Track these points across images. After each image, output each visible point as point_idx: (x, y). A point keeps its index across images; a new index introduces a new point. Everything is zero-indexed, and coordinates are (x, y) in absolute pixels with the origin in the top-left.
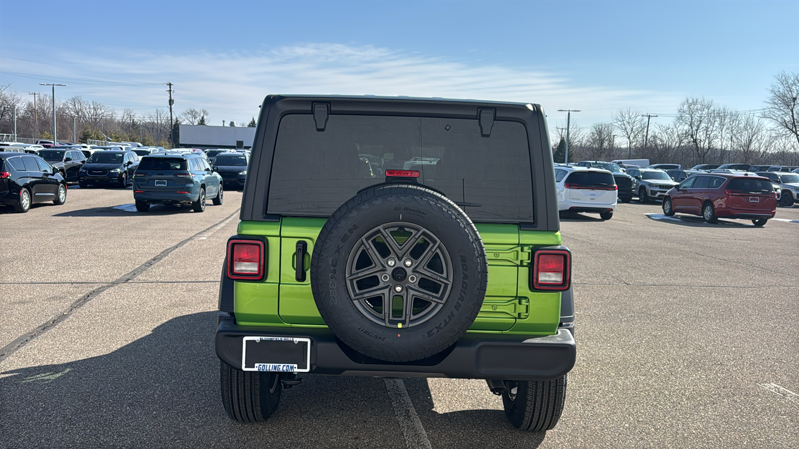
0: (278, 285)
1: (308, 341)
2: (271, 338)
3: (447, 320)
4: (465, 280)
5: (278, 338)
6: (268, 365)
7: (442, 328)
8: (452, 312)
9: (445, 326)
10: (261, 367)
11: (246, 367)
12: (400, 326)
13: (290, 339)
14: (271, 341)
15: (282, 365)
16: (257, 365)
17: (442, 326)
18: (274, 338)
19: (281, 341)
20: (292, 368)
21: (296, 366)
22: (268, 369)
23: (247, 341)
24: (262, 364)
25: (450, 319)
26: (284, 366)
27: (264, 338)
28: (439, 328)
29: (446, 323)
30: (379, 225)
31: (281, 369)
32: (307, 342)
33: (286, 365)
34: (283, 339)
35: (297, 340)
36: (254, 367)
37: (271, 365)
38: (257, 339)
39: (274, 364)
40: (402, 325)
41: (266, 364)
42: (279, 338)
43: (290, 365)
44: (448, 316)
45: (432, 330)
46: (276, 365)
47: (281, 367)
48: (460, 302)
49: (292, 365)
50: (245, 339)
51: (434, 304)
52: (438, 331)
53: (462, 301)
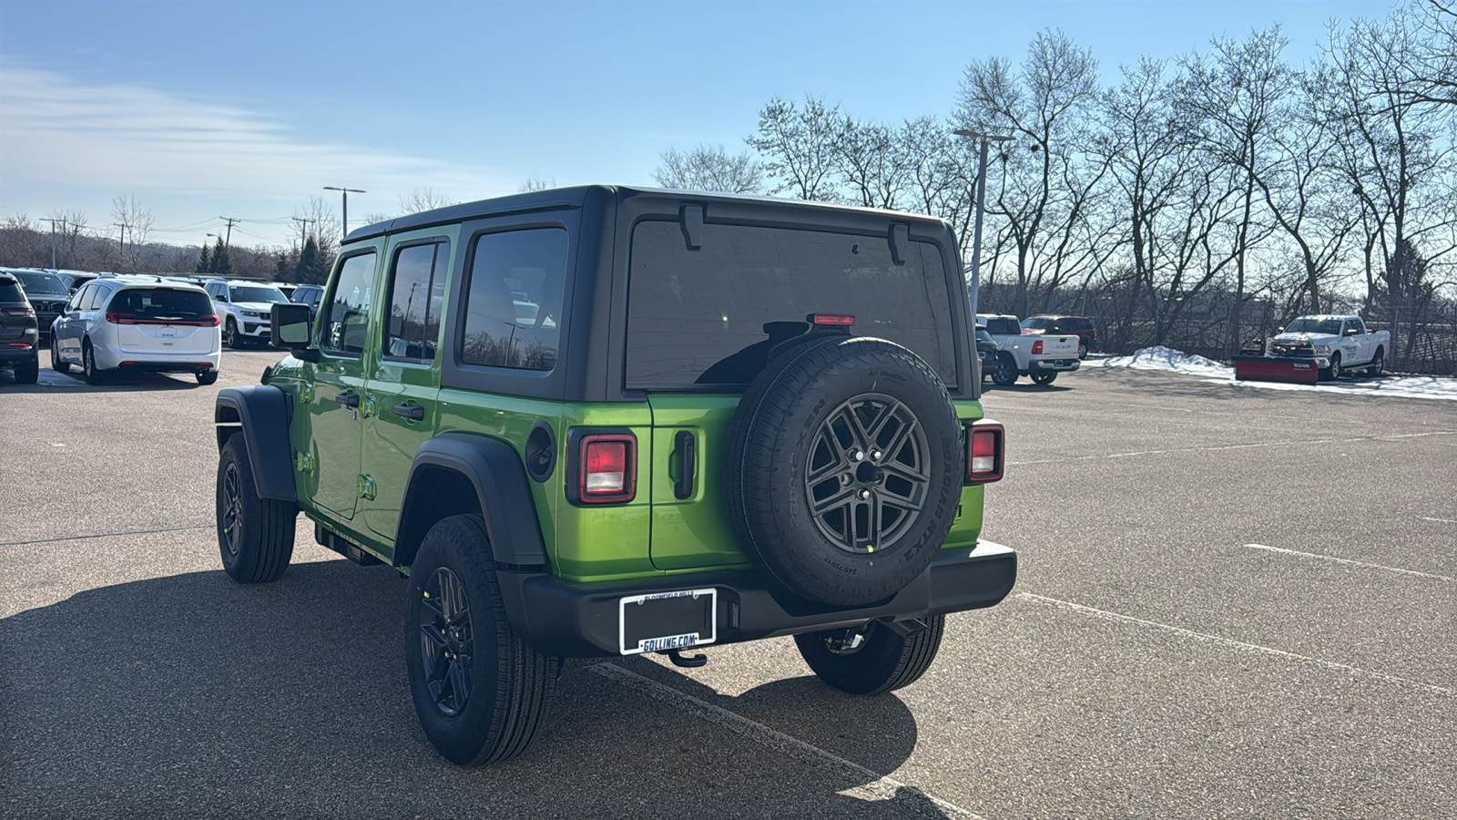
0: (649, 507)
1: (713, 592)
2: (661, 594)
3: (928, 533)
4: (947, 474)
5: (670, 593)
6: (659, 639)
7: (922, 546)
8: (932, 522)
9: (925, 543)
10: (648, 644)
11: (626, 649)
12: (871, 549)
13: (688, 593)
14: (662, 600)
15: (678, 637)
16: (642, 642)
17: (922, 542)
18: (666, 595)
19: (676, 597)
20: (692, 639)
21: (697, 635)
22: (658, 646)
23: (626, 605)
24: (650, 640)
25: (932, 532)
26: (681, 638)
27: (651, 596)
28: (918, 546)
29: (927, 538)
30: (847, 399)
31: (677, 644)
32: (711, 595)
33: (684, 636)
34: (678, 594)
35: (697, 593)
36: (637, 647)
37: (663, 639)
38: (640, 599)
39: (666, 638)
40: (873, 546)
41: (655, 640)
42: (673, 594)
43: (689, 635)
44: (929, 529)
45: (911, 550)
46: (669, 637)
47: (677, 641)
48: (941, 505)
49: (692, 634)
50: (624, 601)
51: (904, 512)
52: (918, 550)
53: (944, 504)
